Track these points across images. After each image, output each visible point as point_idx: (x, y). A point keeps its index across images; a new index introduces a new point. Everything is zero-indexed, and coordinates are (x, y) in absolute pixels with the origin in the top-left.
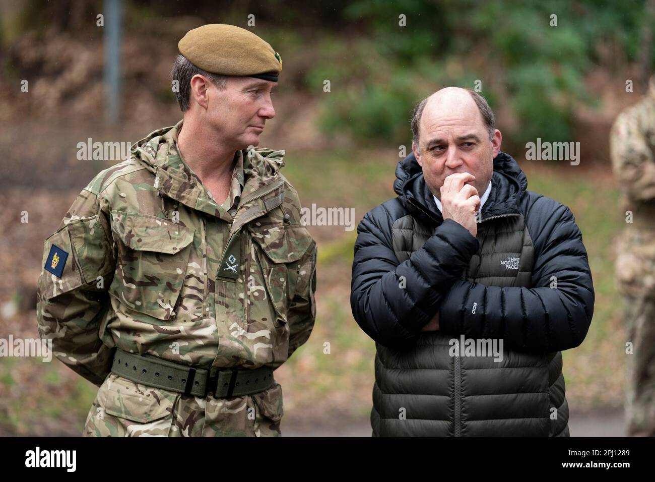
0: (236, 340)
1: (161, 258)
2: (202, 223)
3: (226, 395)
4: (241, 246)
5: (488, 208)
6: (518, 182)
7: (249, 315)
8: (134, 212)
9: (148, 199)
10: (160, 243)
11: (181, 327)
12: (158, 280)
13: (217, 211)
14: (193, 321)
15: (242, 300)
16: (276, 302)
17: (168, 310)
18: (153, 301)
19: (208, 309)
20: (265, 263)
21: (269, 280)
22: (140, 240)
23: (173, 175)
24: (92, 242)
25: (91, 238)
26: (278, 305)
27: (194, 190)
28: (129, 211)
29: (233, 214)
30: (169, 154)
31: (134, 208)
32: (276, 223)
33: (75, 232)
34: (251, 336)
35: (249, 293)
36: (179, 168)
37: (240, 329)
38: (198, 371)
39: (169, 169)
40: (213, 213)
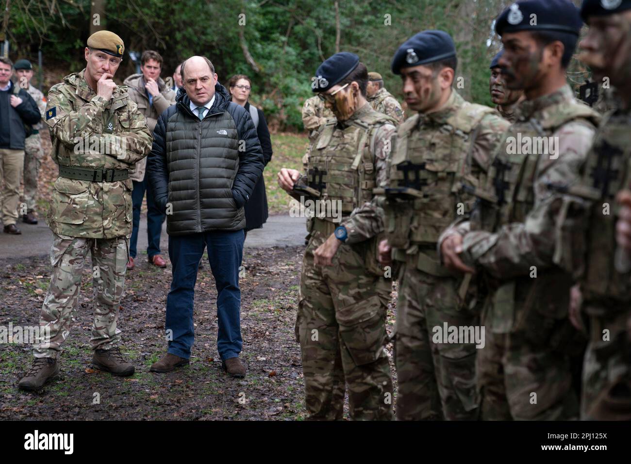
3: (111, 180)
4: (114, 119)
23: (84, 90)
30: (81, 81)
32: (125, 111)
36: (86, 87)
38: (98, 171)
39: (82, 87)
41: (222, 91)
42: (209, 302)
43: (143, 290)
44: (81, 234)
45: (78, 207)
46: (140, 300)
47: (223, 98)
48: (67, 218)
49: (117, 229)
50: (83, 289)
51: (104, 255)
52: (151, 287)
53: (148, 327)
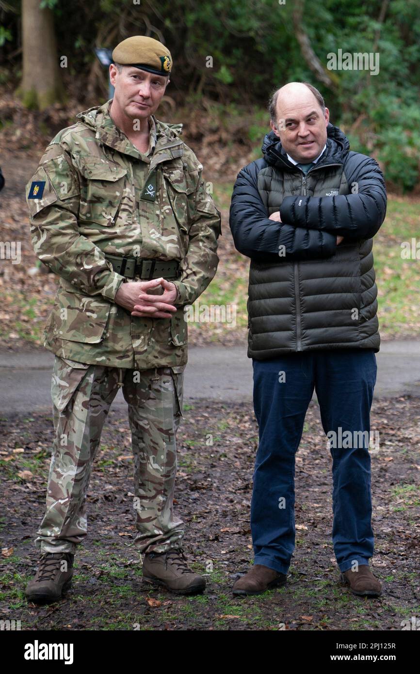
0: (155, 240)
1: (105, 184)
2: (131, 165)
3: (148, 277)
4: (157, 179)
5: (322, 160)
6: (343, 145)
7: (163, 225)
8: (85, 154)
9: (94, 147)
10: (105, 174)
11: (118, 230)
12: (103, 199)
13: (139, 155)
14: (125, 225)
15: (158, 215)
16: (180, 218)
17: (110, 219)
18: (99, 213)
19: (135, 219)
20: (172, 193)
21: (174, 204)
22: (90, 172)
23: (108, 132)
24: (61, 173)
25: (60, 170)
26: (181, 221)
27: (123, 142)
28: (83, 153)
29: (151, 159)
30: (105, 118)
31: (85, 151)
32: (178, 168)
33: (49, 169)
34: (164, 239)
35: (162, 211)
36: (112, 127)
37: (157, 233)
38: (128, 260)
39: (106, 128)
40: (137, 157)
41: (336, 135)
42: (316, 490)
43: (200, 472)
44: (98, 359)
45: (94, 316)
46: (200, 488)
47: (339, 145)
48: (77, 334)
49: (157, 355)
50: (99, 471)
51: (140, 400)
52: (213, 466)
53: (227, 532)
